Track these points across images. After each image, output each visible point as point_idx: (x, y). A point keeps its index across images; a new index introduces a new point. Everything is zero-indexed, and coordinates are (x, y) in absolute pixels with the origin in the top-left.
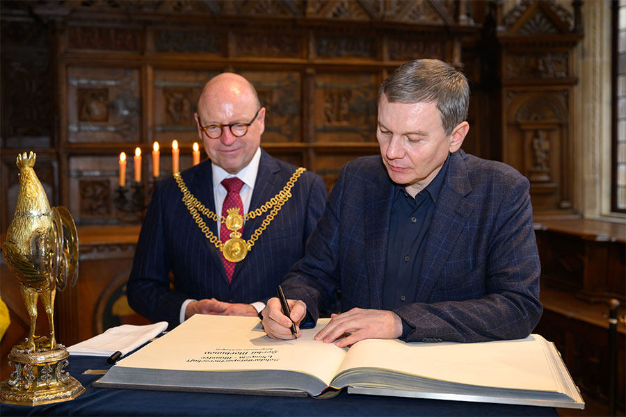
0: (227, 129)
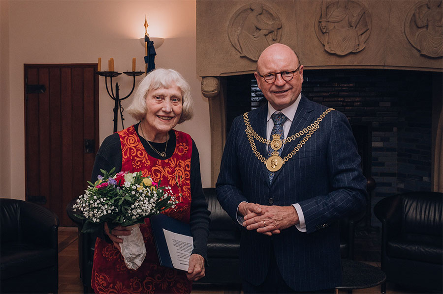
0: (279, 76)
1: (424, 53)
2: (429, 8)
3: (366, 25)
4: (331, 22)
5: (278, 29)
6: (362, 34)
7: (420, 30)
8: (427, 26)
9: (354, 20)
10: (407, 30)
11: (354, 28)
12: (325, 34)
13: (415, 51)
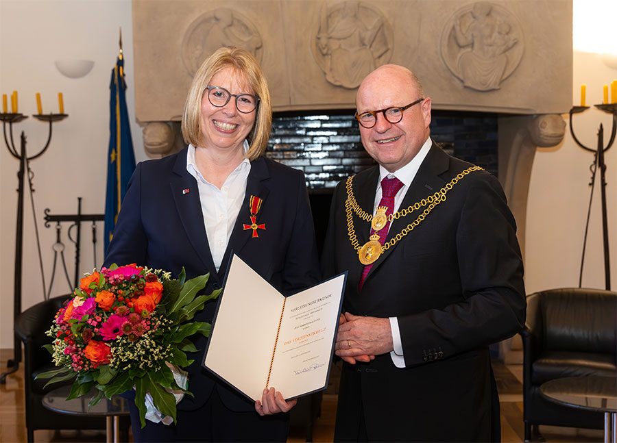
0: (380, 115)
1: (469, 84)
2: (474, 17)
3: (386, 44)
4: (334, 38)
5: (257, 49)
6: (380, 57)
7: (463, 51)
8: (472, 45)
9: (368, 35)
10: (445, 50)
11: (368, 47)
12: (326, 57)
13: (457, 82)
